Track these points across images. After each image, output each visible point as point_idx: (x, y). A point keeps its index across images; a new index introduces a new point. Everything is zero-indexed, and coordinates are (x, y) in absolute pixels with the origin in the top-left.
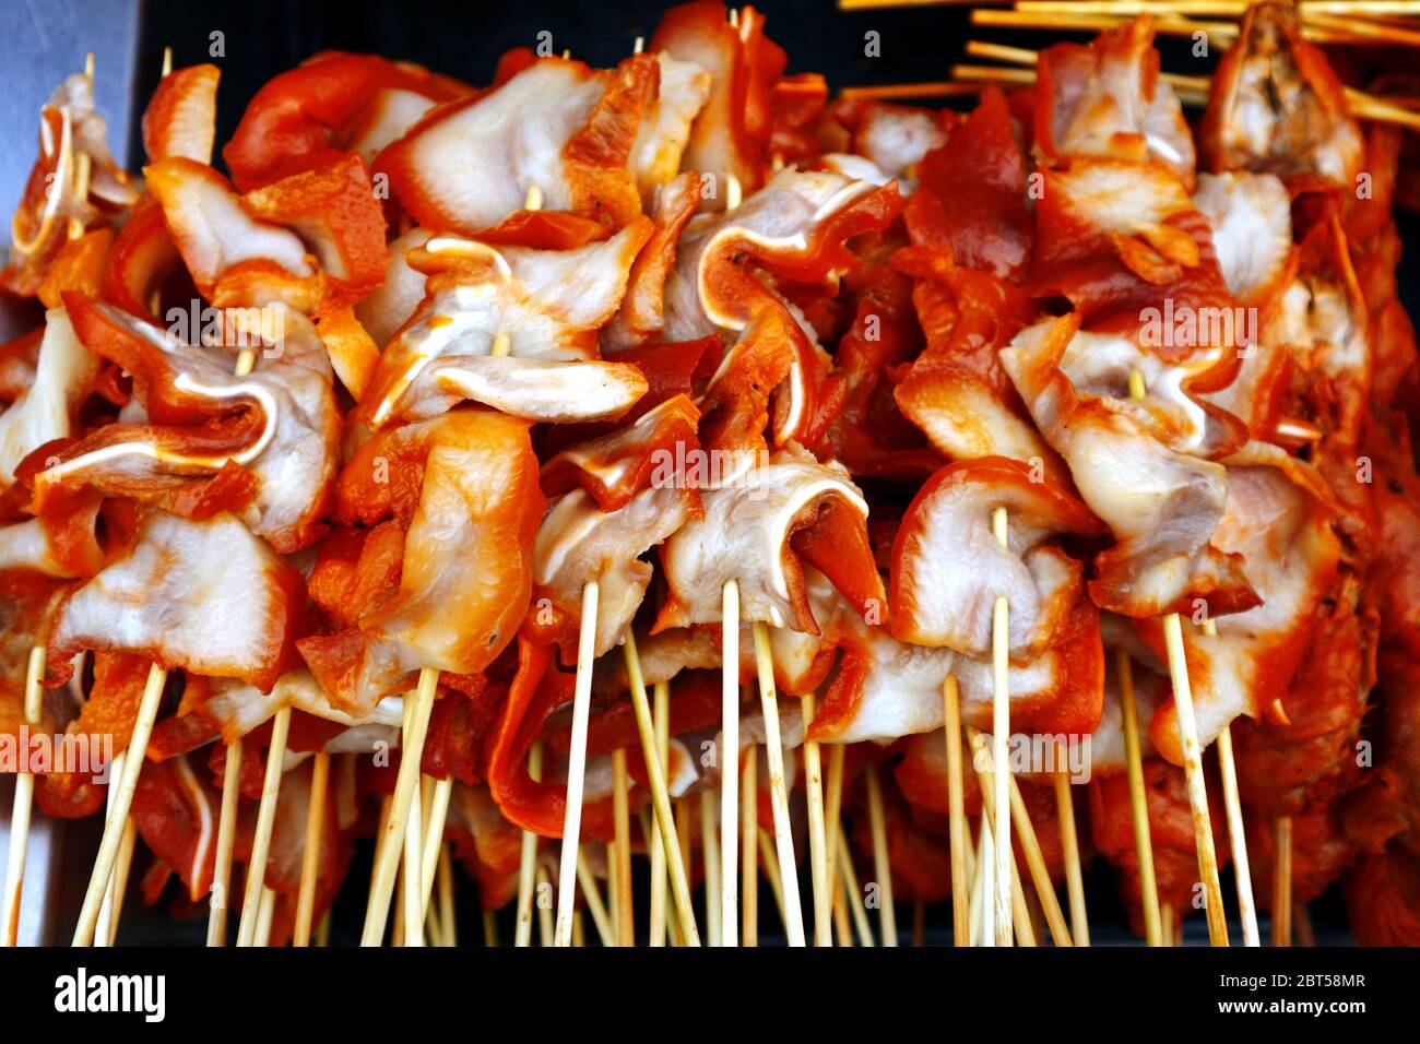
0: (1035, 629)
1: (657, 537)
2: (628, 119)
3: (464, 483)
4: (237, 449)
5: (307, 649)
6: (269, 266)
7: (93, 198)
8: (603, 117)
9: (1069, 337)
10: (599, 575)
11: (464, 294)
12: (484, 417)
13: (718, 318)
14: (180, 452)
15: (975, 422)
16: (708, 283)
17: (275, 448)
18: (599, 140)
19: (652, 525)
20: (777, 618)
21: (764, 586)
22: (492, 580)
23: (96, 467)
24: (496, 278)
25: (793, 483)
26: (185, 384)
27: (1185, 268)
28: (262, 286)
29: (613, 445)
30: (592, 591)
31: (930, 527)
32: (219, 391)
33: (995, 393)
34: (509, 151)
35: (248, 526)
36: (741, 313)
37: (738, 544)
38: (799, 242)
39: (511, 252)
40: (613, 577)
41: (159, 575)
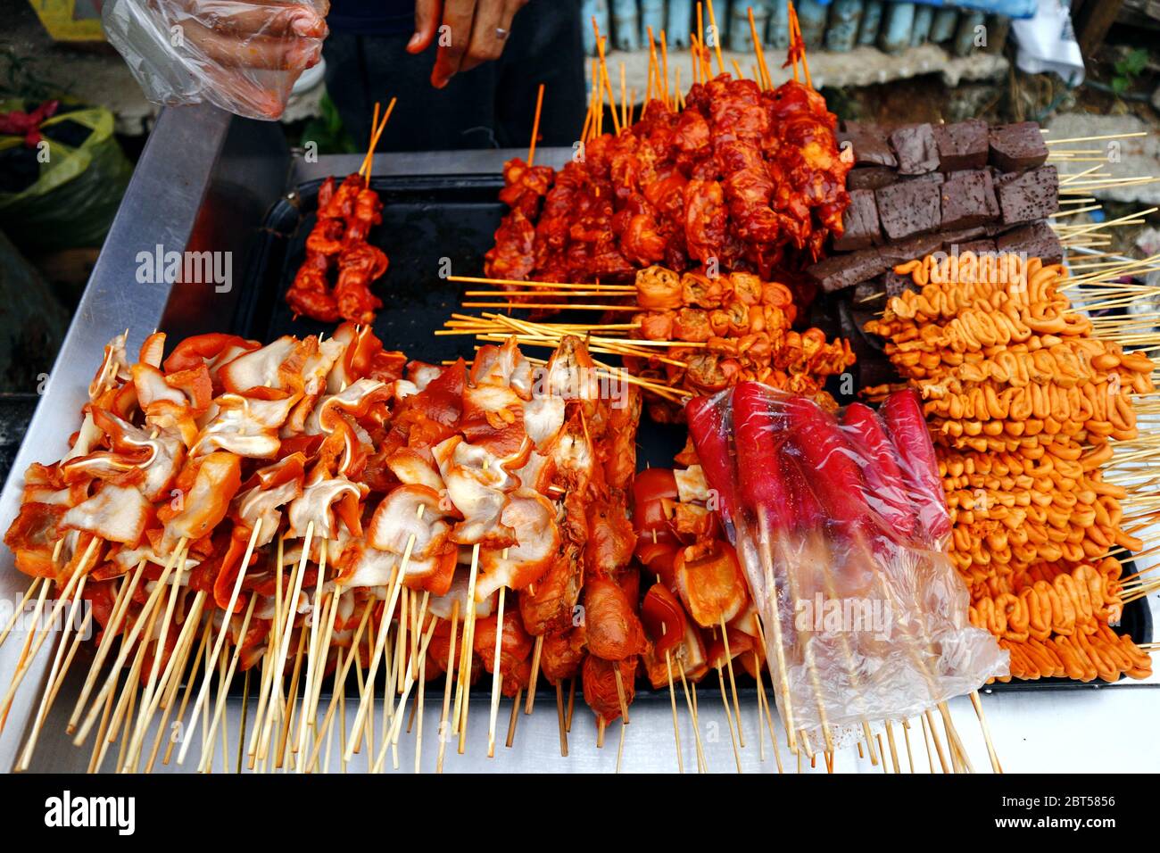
0: (423, 548)
1: (283, 502)
2: (302, 357)
3: (210, 474)
4: (140, 463)
5: (150, 534)
6: (170, 402)
7: (117, 378)
8: (293, 355)
9: (457, 443)
10: (262, 515)
11: (230, 413)
12: (224, 453)
13: (324, 429)
14: (119, 463)
15: (415, 472)
16: (323, 416)
17: (155, 463)
18: (290, 364)
19: (283, 496)
20: (325, 535)
21: (321, 522)
22: (210, 506)
23: (88, 465)
24: (243, 408)
25: (335, 486)
26: (127, 439)
27: (509, 424)
28: (165, 409)
29: (271, 467)
30: (259, 522)
31: (388, 507)
32: (139, 443)
33: (427, 464)
34: (262, 368)
35: (140, 491)
36: (332, 427)
37: (313, 507)
38: (355, 403)
39: (251, 400)
40: (267, 516)
41: (103, 504)
